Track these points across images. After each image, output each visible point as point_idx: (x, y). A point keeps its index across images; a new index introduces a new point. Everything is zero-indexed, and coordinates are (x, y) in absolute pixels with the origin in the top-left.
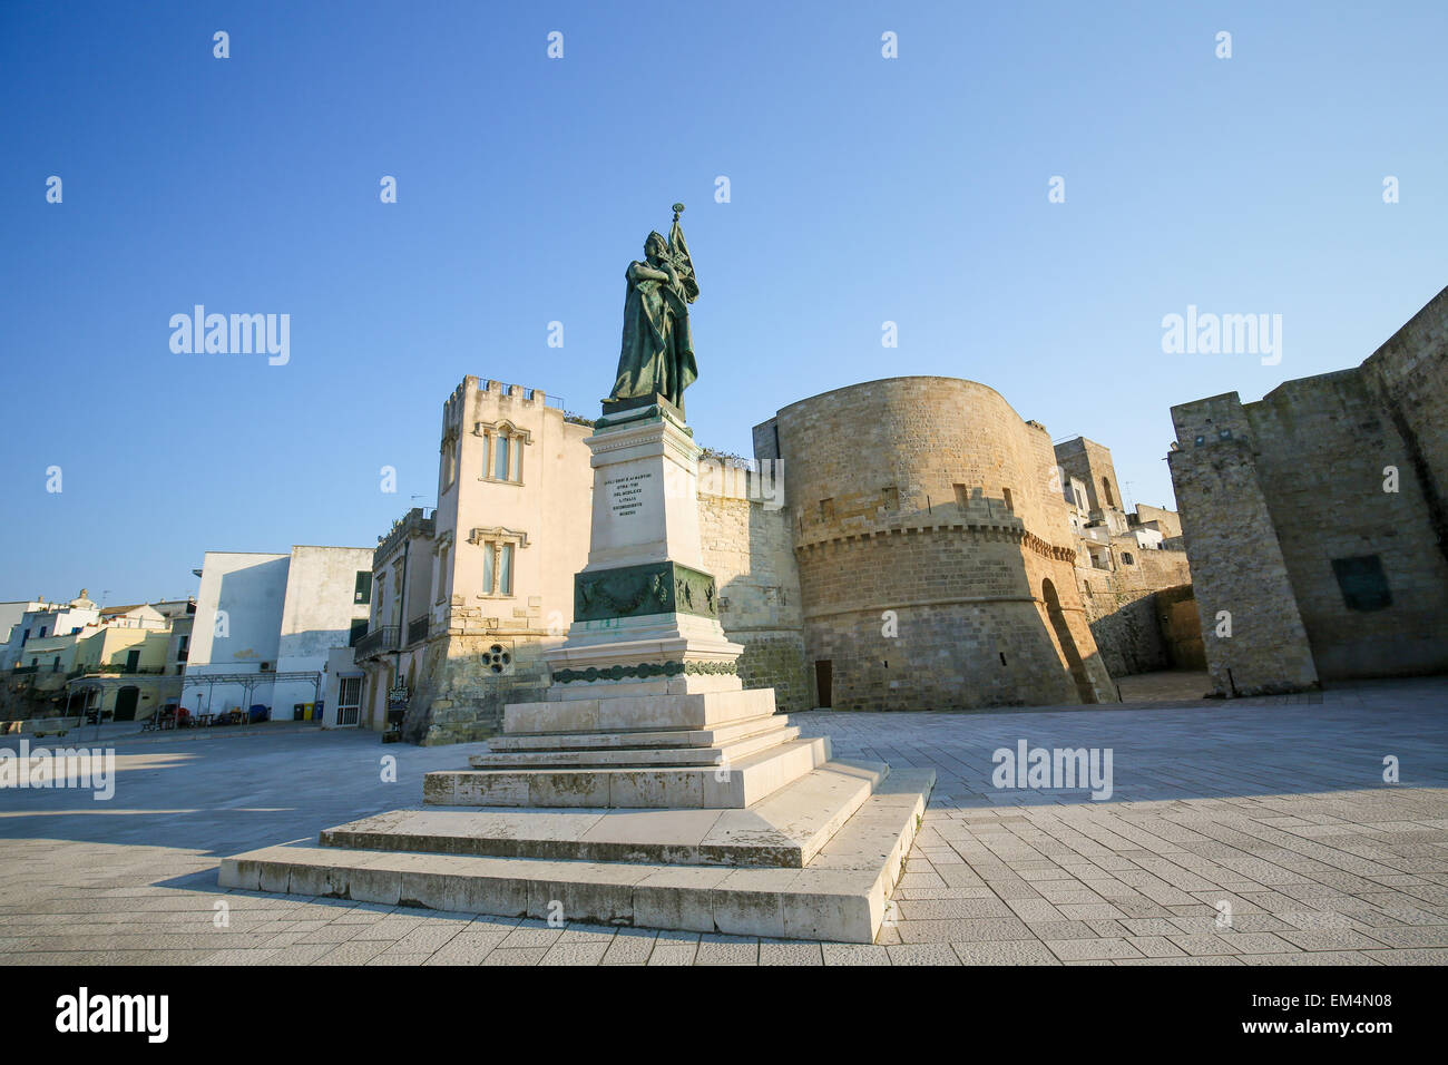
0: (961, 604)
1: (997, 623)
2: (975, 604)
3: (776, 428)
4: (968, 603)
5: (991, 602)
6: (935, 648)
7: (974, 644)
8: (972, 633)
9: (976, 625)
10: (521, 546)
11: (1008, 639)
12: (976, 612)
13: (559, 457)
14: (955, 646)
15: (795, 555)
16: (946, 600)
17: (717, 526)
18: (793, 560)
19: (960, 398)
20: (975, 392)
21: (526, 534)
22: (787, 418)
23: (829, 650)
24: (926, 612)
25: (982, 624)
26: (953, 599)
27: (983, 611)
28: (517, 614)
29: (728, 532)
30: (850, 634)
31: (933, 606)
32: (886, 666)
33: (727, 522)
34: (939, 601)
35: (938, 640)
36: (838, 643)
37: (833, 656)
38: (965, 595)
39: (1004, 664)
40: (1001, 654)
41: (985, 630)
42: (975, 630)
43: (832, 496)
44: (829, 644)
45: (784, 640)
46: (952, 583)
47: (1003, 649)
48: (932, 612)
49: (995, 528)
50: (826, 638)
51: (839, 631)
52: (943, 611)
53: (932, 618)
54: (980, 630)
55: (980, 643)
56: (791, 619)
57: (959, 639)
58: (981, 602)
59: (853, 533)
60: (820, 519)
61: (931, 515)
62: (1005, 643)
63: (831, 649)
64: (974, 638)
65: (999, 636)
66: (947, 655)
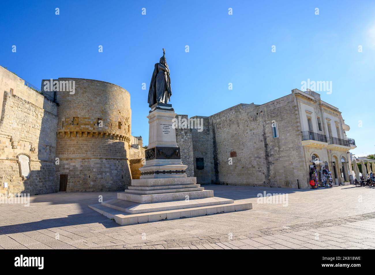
0: (114, 159)
1: (122, 166)
4: (116, 159)
6: (106, 172)
7: (116, 172)
8: (116, 168)
9: (117, 166)
11: (124, 171)
12: (117, 162)
14: (111, 172)
15: (57, 134)
16: (111, 157)
17: (36, 118)
18: (56, 136)
23: (68, 171)
24: (104, 161)
25: (119, 166)
26: (113, 157)
27: (119, 162)
30: (77, 166)
31: (106, 159)
32: (89, 177)
34: (109, 157)
35: (107, 170)
36: (71, 169)
37: (69, 173)
38: (115, 156)
39: (123, 178)
41: (119, 168)
43: (79, 116)
44: (67, 169)
45: (50, 166)
46: (112, 152)
47: (123, 174)
48: (106, 161)
49: (126, 137)
50: (66, 166)
51: (73, 164)
52: (109, 161)
53: (106, 162)
54: (118, 168)
55: (118, 172)
56: (52, 158)
57: (113, 170)
58: (119, 159)
59: (84, 131)
60: (72, 123)
61: (111, 130)
62: (123, 172)
63: (68, 170)
64: (116, 170)
65: (122, 170)
66: (109, 174)
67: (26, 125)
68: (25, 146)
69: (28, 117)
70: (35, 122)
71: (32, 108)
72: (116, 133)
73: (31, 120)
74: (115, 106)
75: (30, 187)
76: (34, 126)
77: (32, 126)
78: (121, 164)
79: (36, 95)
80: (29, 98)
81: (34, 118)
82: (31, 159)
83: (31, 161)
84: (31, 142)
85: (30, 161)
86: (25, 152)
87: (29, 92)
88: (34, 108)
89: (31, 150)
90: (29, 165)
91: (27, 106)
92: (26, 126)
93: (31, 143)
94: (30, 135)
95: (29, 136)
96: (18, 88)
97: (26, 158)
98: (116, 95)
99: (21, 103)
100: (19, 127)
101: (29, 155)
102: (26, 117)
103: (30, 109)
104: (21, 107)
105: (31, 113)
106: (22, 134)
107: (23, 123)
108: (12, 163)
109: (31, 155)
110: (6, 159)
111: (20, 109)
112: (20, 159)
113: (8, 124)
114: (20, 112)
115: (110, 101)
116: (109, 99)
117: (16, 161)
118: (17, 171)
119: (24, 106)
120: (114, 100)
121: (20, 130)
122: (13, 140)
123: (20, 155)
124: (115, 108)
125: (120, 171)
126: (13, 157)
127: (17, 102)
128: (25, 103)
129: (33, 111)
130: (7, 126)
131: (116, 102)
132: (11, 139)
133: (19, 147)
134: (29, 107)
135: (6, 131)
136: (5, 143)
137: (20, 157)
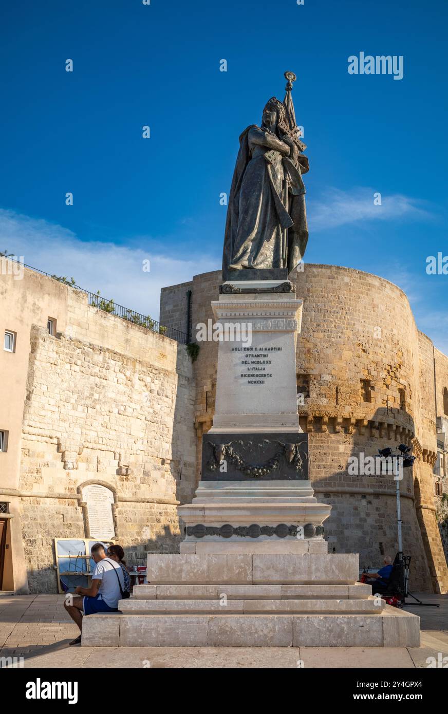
0: (352, 494)
1: (380, 515)
2: (364, 496)
3: (190, 294)
4: (358, 493)
5: (377, 495)
7: (358, 533)
8: (358, 522)
9: (363, 515)
11: (388, 531)
12: (364, 502)
14: (342, 532)
15: (196, 429)
16: (340, 489)
17: (126, 389)
18: (193, 435)
19: (377, 295)
20: (390, 292)
22: (205, 285)
25: (368, 515)
26: (347, 489)
27: (370, 502)
29: (135, 397)
33: (137, 387)
34: (334, 489)
39: (382, 553)
40: (381, 544)
41: (370, 521)
42: (361, 520)
47: (381, 539)
49: (390, 426)
52: (336, 499)
54: (365, 521)
55: (364, 532)
56: (185, 494)
57: (347, 527)
58: (370, 494)
61: (338, 406)
62: (385, 534)
64: (360, 526)
65: (380, 528)
66: (335, 541)
67: (98, 407)
68: (99, 462)
69: (104, 386)
70: (125, 399)
71: (113, 362)
72: (354, 415)
73: (111, 395)
74: (349, 333)
76: (122, 408)
77: (115, 411)
78: (377, 509)
79: (124, 329)
80: (103, 337)
81: (122, 388)
82: (119, 494)
83: (117, 500)
84: (118, 451)
85: (115, 501)
86: (100, 477)
87: (103, 321)
88: (120, 363)
89: (119, 472)
90: (113, 510)
91: (99, 358)
92: (99, 409)
93: (117, 456)
94: (111, 432)
95: (111, 437)
96: (70, 315)
97: (105, 494)
98: (350, 300)
99: (79, 351)
100: (77, 414)
101: (114, 486)
102: (96, 388)
103: (106, 365)
104: (79, 363)
105: (111, 376)
106: (88, 432)
107: (89, 402)
108: (62, 506)
109: (118, 485)
110: (44, 495)
111: (77, 368)
112: (87, 495)
113: (47, 407)
114: (79, 375)
115: (331, 319)
116: (327, 314)
117: (76, 501)
118: (78, 527)
119: (87, 359)
120: (342, 314)
121: (81, 422)
122: (63, 449)
123: (85, 484)
124: (348, 339)
125: (372, 532)
126: (67, 490)
127: (67, 351)
128: (91, 350)
129: (117, 369)
130: (43, 413)
131: (349, 320)
132: (59, 445)
133: (82, 466)
134: (104, 359)
135: (42, 426)
136: (43, 457)
137: (84, 491)
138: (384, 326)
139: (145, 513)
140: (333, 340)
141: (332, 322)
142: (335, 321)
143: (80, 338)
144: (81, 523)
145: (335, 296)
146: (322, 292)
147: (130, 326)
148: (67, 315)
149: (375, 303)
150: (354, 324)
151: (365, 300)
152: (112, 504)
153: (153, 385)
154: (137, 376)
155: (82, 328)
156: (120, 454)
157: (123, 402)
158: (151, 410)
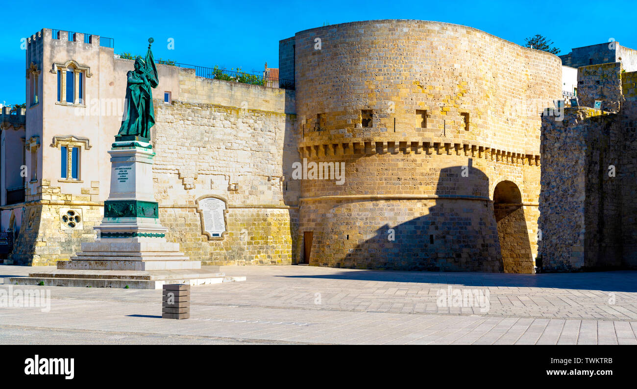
0: (409, 199)
1: (434, 214)
3: (294, 46)
5: (432, 199)
7: (412, 228)
9: (417, 215)
10: (86, 149)
12: (419, 205)
13: (111, 84)
17: (234, 132)
21: (88, 140)
22: (301, 40)
23: (313, 225)
27: (425, 205)
28: (84, 192)
29: (241, 134)
32: (348, 238)
33: (241, 128)
36: (319, 220)
37: (315, 229)
39: (432, 242)
40: (431, 236)
41: (422, 219)
43: (326, 111)
44: (313, 221)
50: (313, 216)
51: (322, 211)
56: (293, 200)
59: (336, 142)
60: (317, 128)
61: (395, 134)
63: (314, 223)
64: (413, 223)
67: (208, 146)
68: (212, 182)
69: (212, 131)
70: (231, 138)
71: (219, 114)
72: (410, 139)
73: (218, 136)
75: (224, 251)
76: (229, 145)
77: (223, 147)
79: (229, 87)
80: (210, 97)
81: (229, 130)
82: (229, 203)
83: (228, 207)
84: (227, 174)
85: (226, 208)
86: (214, 193)
87: (210, 86)
88: (225, 114)
89: (229, 189)
90: (224, 214)
91: (206, 112)
92: (209, 148)
93: (227, 178)
94: (221, 162)
95: (221, 165)
96: (181, 86)
97: (218, 204)
98: (408, 46)
99: (189, 111)
100: (191, 152)
101: (226, 198)
102: (205, 134)
103: (213, 116)
104: (190, 118)
105: (218, 123)
106: (201, 164)
107: (200, 144)
108: (183, 213)
109: (229, 197)
110: (170, 206)
111: (189, 122)
112: (203, 205)
113: (167, 151)
114: (190, 127)
115: (390, 64)
116: (387, 61)
117: (195, 209)
118: (196, 225)
119: (196, 115)
120: (401, 59)
121: (196, 157)
122: (182, 176)
123: (201, 198)
124: (406, 79)
125: (424, 227)
126: (188, 202)
127: (180, 112)
128: (200, 108)
129: (222, 118)
130: (165, 155)
131: (406, 63)
132: (179, 174)
133: (198, 186)
134: (211, 113)
135: (165, 163)
136: (168, 182)
137: (201, 202)
138: (443, 63)
139: (252, 215)
140: (392, 81)
141: (391, 66)
142: (394, 65)
143: (191, 101)
144: (199, 223)
145: (395, 45)
146: (383, 43)
147: (233, 85)
148: (179, 86)
149: (434, 45)
150: (412, 66)
151: (423, 45)
152: (224, 210)
153: (256, 124)
154: (240, 120)
155: (192, 94)
156: (229, 176)
157: (229, 140)
158: (256, 143)
